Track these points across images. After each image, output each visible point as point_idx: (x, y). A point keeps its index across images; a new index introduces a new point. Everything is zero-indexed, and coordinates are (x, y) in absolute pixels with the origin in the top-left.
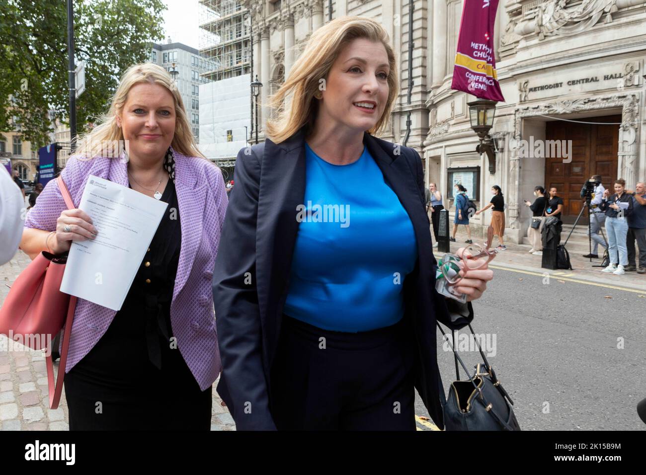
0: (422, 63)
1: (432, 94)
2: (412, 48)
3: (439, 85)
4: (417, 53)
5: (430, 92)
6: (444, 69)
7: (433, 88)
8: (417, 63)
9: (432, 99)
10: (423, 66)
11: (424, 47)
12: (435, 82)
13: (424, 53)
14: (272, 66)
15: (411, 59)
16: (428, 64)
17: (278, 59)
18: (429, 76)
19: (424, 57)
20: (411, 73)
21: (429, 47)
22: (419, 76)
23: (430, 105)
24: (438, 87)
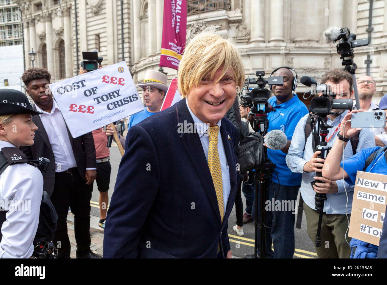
0: (129, 51)
1: (134, 66)
2: (123, 42)
3: (138, 62)
4: (126, 45)
5: (133, 65)
6: (140, 55)
7: (135, 64)
8: (126, 50)
9: (135, 69)
10: (129, 52)
11: (129, 43)
12: (136, 61)
13: (130, 45)
14: (37, 43)
15: (123, 48)
16: (132, 51)
17: (41, 39)
18: (132, 57)
19: (130, 48)
20: (123, 55)
21: (132, 43)
22: (127, 57)
23: (134, 73)
24: (137, 63)
